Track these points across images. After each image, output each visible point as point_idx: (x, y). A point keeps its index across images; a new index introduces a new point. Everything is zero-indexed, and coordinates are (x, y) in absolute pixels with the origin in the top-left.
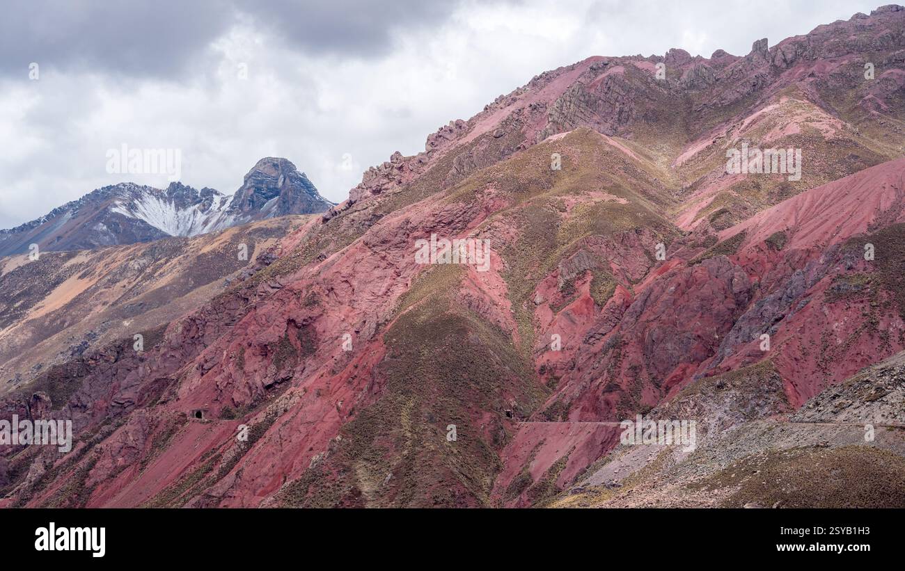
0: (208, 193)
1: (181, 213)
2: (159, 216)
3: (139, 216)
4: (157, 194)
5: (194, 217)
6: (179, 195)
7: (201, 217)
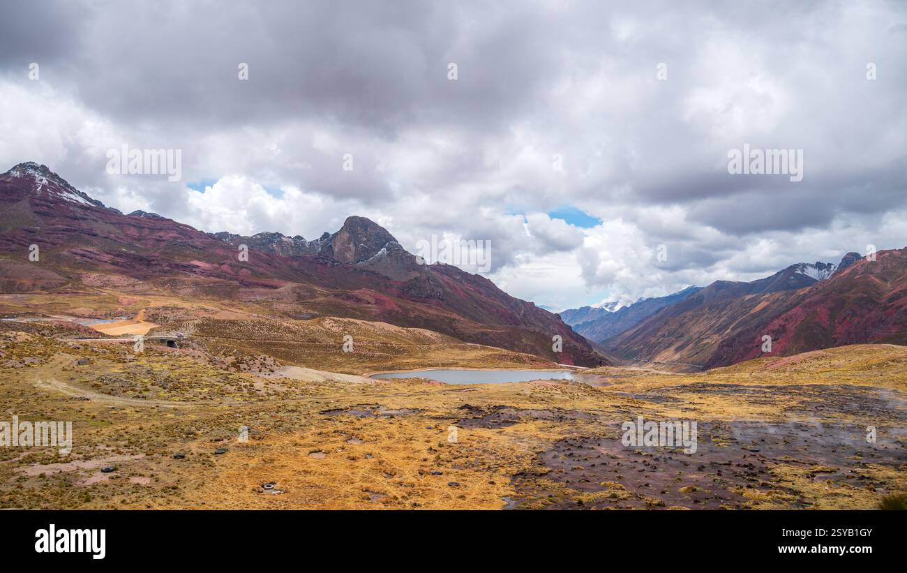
0: (830, 265)
1: (820, 271)
2: (812, 273)
3: (805, 273)
4: (812, 266)
5: (825, 273)
6: (819, 266)
7: (827, 273)
